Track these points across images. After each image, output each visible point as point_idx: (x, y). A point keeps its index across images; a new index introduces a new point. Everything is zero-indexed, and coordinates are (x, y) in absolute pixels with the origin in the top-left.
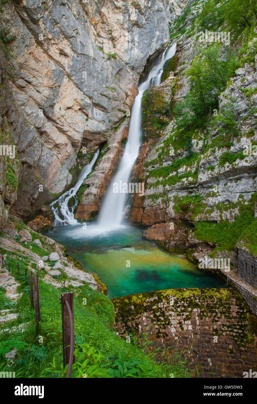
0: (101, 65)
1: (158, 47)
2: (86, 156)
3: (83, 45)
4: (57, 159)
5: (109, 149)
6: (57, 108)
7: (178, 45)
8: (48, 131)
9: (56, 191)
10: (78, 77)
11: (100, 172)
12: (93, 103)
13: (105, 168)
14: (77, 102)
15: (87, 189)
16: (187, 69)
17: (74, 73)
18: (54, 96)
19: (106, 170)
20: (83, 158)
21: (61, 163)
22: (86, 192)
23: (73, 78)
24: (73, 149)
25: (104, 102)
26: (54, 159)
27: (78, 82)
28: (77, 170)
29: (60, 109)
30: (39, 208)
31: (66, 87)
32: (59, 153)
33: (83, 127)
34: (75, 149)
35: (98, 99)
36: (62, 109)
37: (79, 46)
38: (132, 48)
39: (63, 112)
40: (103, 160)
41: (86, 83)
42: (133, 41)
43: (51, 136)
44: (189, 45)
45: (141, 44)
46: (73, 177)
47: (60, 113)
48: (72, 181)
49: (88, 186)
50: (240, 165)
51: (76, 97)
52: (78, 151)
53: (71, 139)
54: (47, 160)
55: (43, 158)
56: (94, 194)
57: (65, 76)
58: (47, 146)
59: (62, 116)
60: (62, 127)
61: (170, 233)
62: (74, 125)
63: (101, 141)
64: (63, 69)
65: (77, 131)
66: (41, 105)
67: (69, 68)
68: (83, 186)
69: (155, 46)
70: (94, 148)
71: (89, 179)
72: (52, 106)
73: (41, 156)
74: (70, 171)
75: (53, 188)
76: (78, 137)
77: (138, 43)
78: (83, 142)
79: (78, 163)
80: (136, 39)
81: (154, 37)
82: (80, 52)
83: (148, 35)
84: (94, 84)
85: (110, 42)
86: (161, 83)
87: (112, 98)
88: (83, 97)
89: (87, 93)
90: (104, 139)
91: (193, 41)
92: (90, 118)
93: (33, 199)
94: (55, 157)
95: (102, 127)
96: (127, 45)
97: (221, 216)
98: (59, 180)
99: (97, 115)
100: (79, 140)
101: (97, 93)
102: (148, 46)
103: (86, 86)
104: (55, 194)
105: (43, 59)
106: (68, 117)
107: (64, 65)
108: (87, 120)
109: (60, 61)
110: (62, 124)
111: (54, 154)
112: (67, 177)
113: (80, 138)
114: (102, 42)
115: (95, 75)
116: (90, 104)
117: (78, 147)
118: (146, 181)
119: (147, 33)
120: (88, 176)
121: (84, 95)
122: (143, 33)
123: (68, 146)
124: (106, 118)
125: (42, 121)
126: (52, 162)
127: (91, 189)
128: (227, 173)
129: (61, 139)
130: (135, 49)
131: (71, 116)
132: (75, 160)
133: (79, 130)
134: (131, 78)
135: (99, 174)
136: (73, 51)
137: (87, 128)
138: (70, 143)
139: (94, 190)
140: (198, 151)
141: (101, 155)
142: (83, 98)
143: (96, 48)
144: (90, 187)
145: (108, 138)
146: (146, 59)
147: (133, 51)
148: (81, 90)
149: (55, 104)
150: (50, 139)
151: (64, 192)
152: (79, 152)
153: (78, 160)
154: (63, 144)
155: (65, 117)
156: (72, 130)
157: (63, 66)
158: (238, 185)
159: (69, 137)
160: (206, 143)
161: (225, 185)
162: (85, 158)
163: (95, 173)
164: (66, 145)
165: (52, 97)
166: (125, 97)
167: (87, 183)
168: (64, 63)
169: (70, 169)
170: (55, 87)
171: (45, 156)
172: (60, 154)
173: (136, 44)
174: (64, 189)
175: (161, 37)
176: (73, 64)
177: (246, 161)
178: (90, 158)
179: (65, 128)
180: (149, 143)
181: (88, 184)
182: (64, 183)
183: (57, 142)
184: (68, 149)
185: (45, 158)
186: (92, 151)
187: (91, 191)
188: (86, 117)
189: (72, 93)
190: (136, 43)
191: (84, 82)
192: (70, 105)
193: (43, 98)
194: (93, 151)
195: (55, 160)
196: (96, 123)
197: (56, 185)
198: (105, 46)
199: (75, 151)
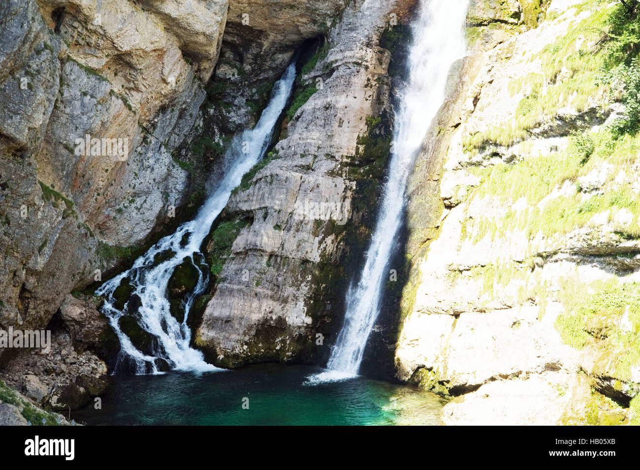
2: (243, 95)
4: (125, 111)
5: (333, 71)
9: (122, 236)
11: (295, 163)
13: (313, 150)
15: (244, 231)
19: (315, 157)
21: (140, 125)
22: (239, 243)
24: (188, 67)
26: (113, 111)
28: (208, 148)
30: (52, 308)
32: (132, 85)
34: (196, 68)
40: (307, 117)
46: (189, 177)
48: (186, 195)
49: (248, 218)
52: (207, 76)
53: (179, 31)
54: (85, 118)
55: (68, 110)
56: (269, 250)
58: (82, 61)
63: (299, 33)
68: (226, 216)
70: (274, 61)
71: (251, 190)
73: (59, 105)
74: (180, 155)
75: (110, 224)
78: (229, 39)
79: (209, 122)
90: (315, 28)
93: (31, 272)
98: (136, 195)
104: (118, 248)
111: (112, 92)
112: (166, 179)
113: (216, 26)
117: (207, 58)
123: (166, 59)
126: (103, 124)
127: (256, 233)
132: (195, 111)
135: (288, 174)
138: (176, 44)
139: (268, 237)
141: (299, 93)
144: (256, 225)
145: (329, 24)
150: (95, 32)
151: (153, 238)
152: (214, 77)
153: (211, 111)
154: (148, 50)
159: (172, 24)
162: (236, 102)
163: (273, 167)
164: (160, 53)
167: (245, 207)
169: (177, 145)
171: (78, 104)
172: (137, 89)
174: (154, 228)
178: (256, 101)
181: (248, 212)
182: (154, 205)
184: (166, 72)
185: (77, 112)
186: (265, 71)
187: (259, 239)
194: (271, 73)
195: (115, 118)
197: (120, 211)
199: (197, 76)
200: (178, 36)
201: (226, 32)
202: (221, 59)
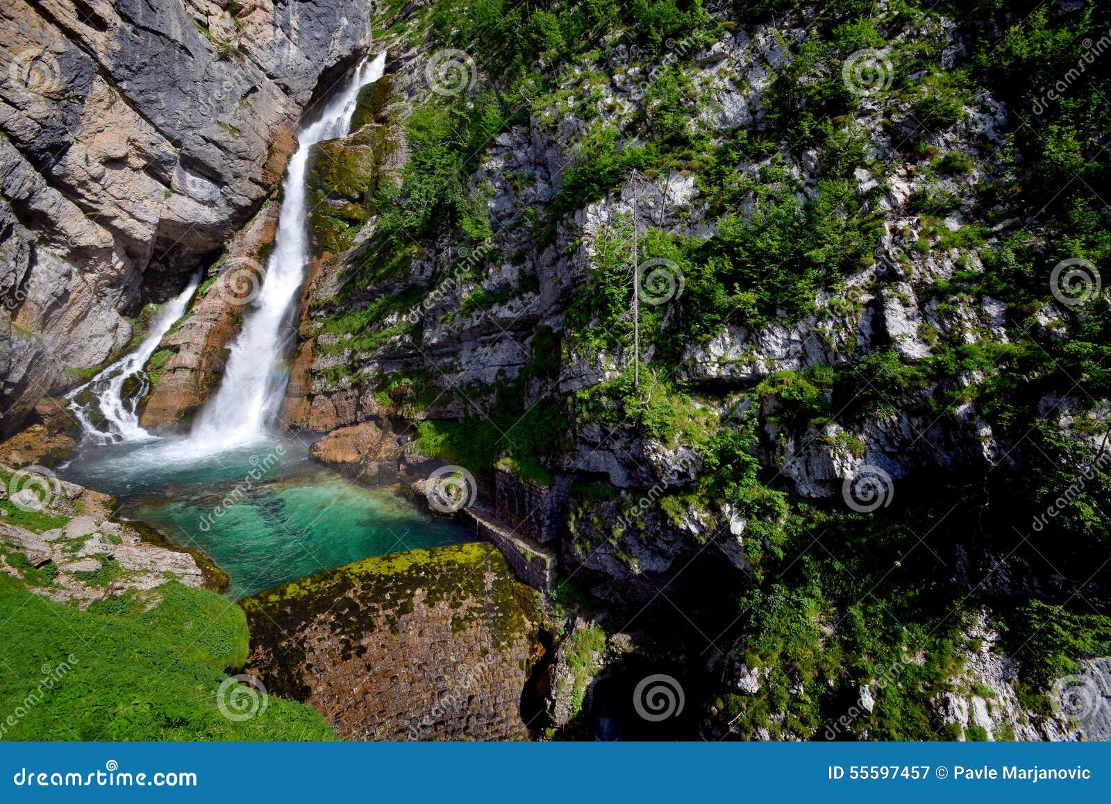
0: (204, 66)
1: (346, 53)
2: (169, 281)
3: (151, 7)
4: (84, 284)
6: (75, 156)
7: (388, 59)
8: (51, 211)
9: (83, 362)
10: (139, 86)
11: (206, 317)
12: (182, 155)
13: (218, 310)
14: (138, 148)
15: (173, 357)
16: (406, 112)
17: (123, 72)
18: (65, 123)
19: (220, 314)
20: (160, 285)
21: (95, 293)
22: (170, 364)
23: (124, 85)
24: (129, 261)
25: (213, 156)
26: (74, 283)
27: (139, 99)
29: (87, 160)
30: (29, 407)
31: (103, 105)
32: (88, 268)
33: (158, 211)
34: (135, 262)
35: (195, 147)
36: (91, 159)
37: (140, 6)
38: (282, 43)
39: (96, 169)
40: (212, 292)
41: (164, 105)
42: (285, 27)
43: (59, 225)
44: (413, 61)
45: (306, 37)
46: (132, 327)
47: (87, 168)
48: (130, 338)
49: (176, 349)
50: (501, 315)
51: (136, 136)
52: (144, 268)
53: (123, 237)
54: (50, 285)
55: (36, 279)
56: (191, 367)
57: (99, 77)
58: (49, 250)
59: (96, 179)
60: (95, 206)
61: (369, 446)
62: (130, 203)
63: (206, 247)
64: (92, 57)
65: (139, 220)
66: (22, 142)
67: (108, 56)
68: (159, 349)
69: (340, 48)
70: (189, 263)
71: (177, 334)
72: (61, 150)
73: (29, 276)
74: (125, 313)
75: (74, 354)
76: (144, 233)
77: (299, 32)
78: (158, 247)
79: (145, 295)
80: (293, 23)
81: (336, 29)
82: (142, 23)
83: (323, 19)
84: (185, 111)
85: (227, 14)
86: (349, 133)
87: (235, 151)
88: (155, 139)
89: (165, 129)
90: (216, 244)
91: (420, 56)
92: (174, 192)
93: (9, 383)
94: (76, 279)
95: (209, 216)
96: (272, 33)
97: (465, 410)
98: (93, 337)
99: (194, 186)
100: (146, 243)
101: (194, 134)
102: (322, 46)
103: (161, 112)
104: (80, 369)
105: (20, 14)
106: (114, 182)
107: (93, 47)
108: (167, 196)
109: (79, 32)
110: (95, 198)
111: (71, 271)
112: (115, 328)
113: (150, 238)
114: (206, 9)
115: (188, 88)
116: (175, 158)
117: (144, 257)
118: (316, 341)
119: (319, 16)
120: (173, 326)
121: (157, 134)
122: (311, 14)
123: (113, 255)
124: (219, 195)
125: (28, 184)
126: (66, 290)
127: (182, 357)
128: (477, 330)
129: (95, 236)
130: (292, 45)
131: (121, 181)
132: (136, 288)
133: (145, 217)
134: (281, 110)
135: (202, 324)
136: (119, 13)
137: (166, 215)
138: (121, 247)
139: (190, 359)
140: (424, 284)
141: (206, 280)
142: (153, 139)
143: (189, 22)
144: (181, 353)
145: (226, 243)
146: (316, 74)
147: (286, 51)
148: (149, 121)
149: (69, 145)
150: (58, 232)
151: (106, 363)
152: (148, 269)
153: (147, 289)
154: (100, 247)
155: (102, 182)
156: (124, 215)
157: (92, 49)
158: (495, 351)
159: (117, 232)
160: (438, 269)
161: (474, 350)
162: (164, 284)
163: (192, 319)
164: (109, 251)
165: (59, 124)
166: (266, 153)
167: (173, 343)
168: (94, 42)
169: (123, 307)
170: (68, 98)
171: (44, 276)
172: (91, 271)
173: (294, 36)
174: (107, 357)
175: (351, 32)
176: (122, 49)
177: (511, 308)
178: (177, 285)
179: (107, 210)
180: (323, 260)
181: (175, 346)
182: (106, 344)
183: (83, 242)
185: (45, 281)
186: (183, 268)
187: (183, 360)
188: (163, 188)
189: (120, 124)
190: (293, 32)
191: (157, 101)
192: (119, 153)
193: (29, 122)
194: (187, 270)
196: (192, 204)
197: (81, 346)
198: (213, 20)
199: (137, 268)
200: (124, 242)
201: (157, 243)
202: (154, 259)
